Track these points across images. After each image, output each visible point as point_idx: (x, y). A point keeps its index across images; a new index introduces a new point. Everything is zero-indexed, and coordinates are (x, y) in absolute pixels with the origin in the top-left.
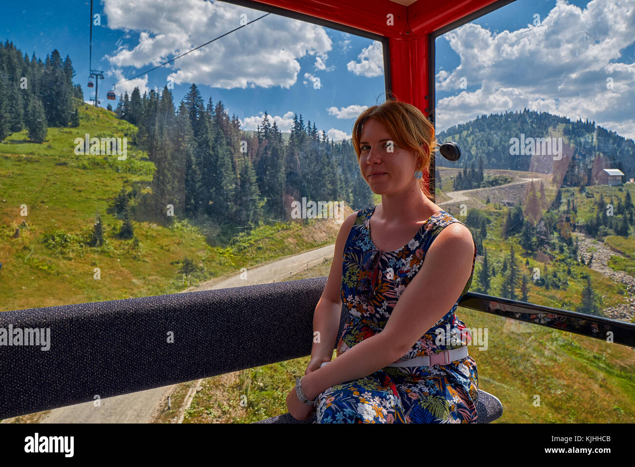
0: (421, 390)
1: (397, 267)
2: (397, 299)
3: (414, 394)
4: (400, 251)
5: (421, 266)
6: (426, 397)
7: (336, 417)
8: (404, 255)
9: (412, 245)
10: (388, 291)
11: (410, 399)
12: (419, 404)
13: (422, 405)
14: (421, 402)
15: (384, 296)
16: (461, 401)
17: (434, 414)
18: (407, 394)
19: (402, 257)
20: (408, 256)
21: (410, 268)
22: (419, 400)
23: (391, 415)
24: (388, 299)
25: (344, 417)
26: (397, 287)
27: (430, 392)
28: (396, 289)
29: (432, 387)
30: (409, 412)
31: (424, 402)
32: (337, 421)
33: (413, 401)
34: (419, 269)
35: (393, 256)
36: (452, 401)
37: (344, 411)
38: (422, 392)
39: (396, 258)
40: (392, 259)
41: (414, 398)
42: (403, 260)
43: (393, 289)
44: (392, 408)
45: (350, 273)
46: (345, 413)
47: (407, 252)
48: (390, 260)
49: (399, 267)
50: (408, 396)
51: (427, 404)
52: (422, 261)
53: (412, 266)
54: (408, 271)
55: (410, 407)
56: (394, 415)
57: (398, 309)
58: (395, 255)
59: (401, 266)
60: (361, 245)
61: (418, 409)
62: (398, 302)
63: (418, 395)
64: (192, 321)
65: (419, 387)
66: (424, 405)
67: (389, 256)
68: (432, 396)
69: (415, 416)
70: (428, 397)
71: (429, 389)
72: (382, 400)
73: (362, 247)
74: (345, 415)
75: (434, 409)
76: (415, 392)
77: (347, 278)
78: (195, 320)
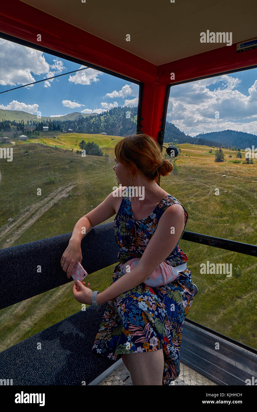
0: (166, 288)
1: (144, 228)
2: (146, 247)
3: (164, 291)
4: (145, 220)
5: (156, 227)
6: (170, 292)
7: (129, 316)
8: (148, 222)
9: (152, 216)
10: (140, 242)
11: (162, 294)
12: (167, 296)
13: (169, 296)
14: (168, 295)
15: (139, 244)
16: (187, 291)
17: (176, 300)
18: (160, 291)
19: (147, 223)
20: (150, 222)
21: (151, 229)
22: (167, 294)
23: (154, 305)
24: (141, 246)
25: (133, 315)
26: (145, 239)
27: (172, 289)
28: (144, 241)
29: (172, 286)
30: (163, 301)
31: (170, 295)
32: (130, 318)
33: (164, 295)
34: (156, 229)
35: (142, 222)
36: (183, 292)
37: (132, 312)
38: (168, 289)
39: (143, 223)
40: (141, 224)
41: (164, 293)
42: (147, 225)
43: (143, 241)
44: (154, 301)
45: (121, 227)
46: (133, 313)
47: (149, 220)
48: (140, 224)
49: (146, 229)
50: (161, 292)
51: (171, 296)
52: (157, 225)
53: (152, 228)
54: (150, 231)
55: (163, 299)
56: (155, 305)
57: (146, 251)
58: (143, 221)
59: (146, 228)
60: (126, 210)
61: (168, 299)
62: (146, 248)
63: (166, 291)
64: (29, 263)
65: (166, 287)
66: (170, 297)
67: (140, 222)
68: (173, 291)
69: (167, 303)
70: (171, 292)
71: (171, 288)
72: (148, 297)
73: (127, 212)
74: (134, 314)
75: (175, 297)
76: (164, 290)
77: (120, 230)
78: (31, 262)
